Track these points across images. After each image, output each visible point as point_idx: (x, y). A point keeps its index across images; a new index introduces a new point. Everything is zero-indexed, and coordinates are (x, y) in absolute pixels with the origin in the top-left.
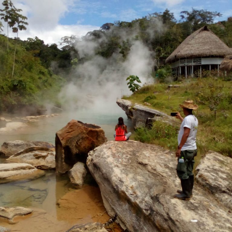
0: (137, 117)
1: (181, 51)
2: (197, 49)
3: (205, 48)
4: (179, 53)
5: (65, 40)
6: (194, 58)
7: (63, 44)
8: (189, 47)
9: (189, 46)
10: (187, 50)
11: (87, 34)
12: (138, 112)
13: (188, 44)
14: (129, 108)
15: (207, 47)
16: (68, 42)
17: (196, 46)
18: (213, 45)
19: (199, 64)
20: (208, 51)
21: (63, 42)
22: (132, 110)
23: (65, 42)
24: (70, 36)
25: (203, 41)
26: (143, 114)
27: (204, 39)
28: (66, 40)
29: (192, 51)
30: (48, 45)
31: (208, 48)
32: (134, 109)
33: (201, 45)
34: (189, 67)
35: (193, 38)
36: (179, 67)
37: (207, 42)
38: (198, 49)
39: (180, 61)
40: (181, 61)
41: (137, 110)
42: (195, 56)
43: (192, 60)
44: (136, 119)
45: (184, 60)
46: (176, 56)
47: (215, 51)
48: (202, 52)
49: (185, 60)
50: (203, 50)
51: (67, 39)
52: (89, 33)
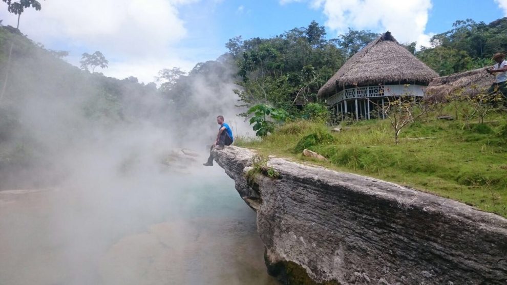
0: (279, 209)
1: (346, 74)
2: (375, 70)
3: (391, 67)
4: (344, 77)
5: (164, 74)
6: (370, 85)
7: (161, 79)
8: (362, 66)
9: (360, 65)
10: (357, 72)
11: (197, 65)
12: (286, 187)
13: (358, 62)
14: (247, 169)
15: (393, 66)
16: (168, 77)
17: (374, 65)
18: (404, 63)
19: (379, 96)
20: (396, 72)
21: (161, 77)
22: (259, 177)
23: (164, 77)
24: (172, 69)
25: (385, 57)
26: (311, 197)
27: (386, 52)
28: (166, 75)
29: (366, 73)
30: (143, 84)
31: (395, 67)
32: (264, 172)
33: (382, 63)
34: (362, 102)
35: (367, 52)
36: (343, 102)
37: (393, 58)
38: (378, 70)
39: (344, 90)
40: (346, 91)
41: (280, 177)
42: (373, 81)
43: (367, 89)
44: (273, 218)
45: (352, 89)
46: (337, 82)
47: (408, 73)
48: (384, 74)
49: (354, 90)
50: (387, 71)
51: (168, 73)
52: (199, 64)
